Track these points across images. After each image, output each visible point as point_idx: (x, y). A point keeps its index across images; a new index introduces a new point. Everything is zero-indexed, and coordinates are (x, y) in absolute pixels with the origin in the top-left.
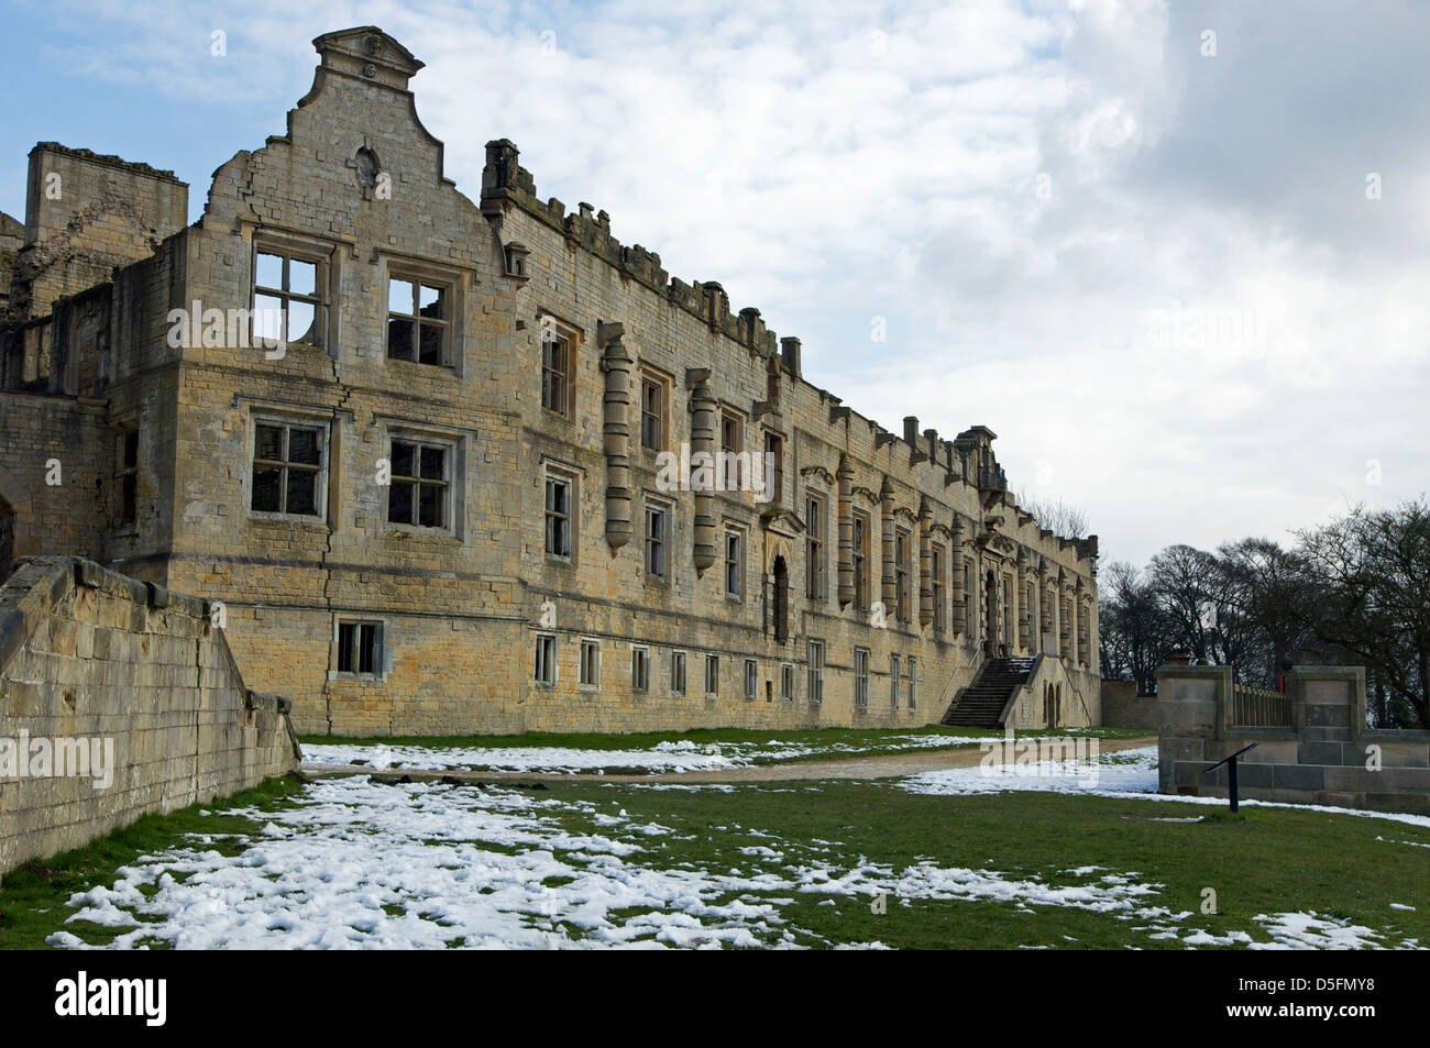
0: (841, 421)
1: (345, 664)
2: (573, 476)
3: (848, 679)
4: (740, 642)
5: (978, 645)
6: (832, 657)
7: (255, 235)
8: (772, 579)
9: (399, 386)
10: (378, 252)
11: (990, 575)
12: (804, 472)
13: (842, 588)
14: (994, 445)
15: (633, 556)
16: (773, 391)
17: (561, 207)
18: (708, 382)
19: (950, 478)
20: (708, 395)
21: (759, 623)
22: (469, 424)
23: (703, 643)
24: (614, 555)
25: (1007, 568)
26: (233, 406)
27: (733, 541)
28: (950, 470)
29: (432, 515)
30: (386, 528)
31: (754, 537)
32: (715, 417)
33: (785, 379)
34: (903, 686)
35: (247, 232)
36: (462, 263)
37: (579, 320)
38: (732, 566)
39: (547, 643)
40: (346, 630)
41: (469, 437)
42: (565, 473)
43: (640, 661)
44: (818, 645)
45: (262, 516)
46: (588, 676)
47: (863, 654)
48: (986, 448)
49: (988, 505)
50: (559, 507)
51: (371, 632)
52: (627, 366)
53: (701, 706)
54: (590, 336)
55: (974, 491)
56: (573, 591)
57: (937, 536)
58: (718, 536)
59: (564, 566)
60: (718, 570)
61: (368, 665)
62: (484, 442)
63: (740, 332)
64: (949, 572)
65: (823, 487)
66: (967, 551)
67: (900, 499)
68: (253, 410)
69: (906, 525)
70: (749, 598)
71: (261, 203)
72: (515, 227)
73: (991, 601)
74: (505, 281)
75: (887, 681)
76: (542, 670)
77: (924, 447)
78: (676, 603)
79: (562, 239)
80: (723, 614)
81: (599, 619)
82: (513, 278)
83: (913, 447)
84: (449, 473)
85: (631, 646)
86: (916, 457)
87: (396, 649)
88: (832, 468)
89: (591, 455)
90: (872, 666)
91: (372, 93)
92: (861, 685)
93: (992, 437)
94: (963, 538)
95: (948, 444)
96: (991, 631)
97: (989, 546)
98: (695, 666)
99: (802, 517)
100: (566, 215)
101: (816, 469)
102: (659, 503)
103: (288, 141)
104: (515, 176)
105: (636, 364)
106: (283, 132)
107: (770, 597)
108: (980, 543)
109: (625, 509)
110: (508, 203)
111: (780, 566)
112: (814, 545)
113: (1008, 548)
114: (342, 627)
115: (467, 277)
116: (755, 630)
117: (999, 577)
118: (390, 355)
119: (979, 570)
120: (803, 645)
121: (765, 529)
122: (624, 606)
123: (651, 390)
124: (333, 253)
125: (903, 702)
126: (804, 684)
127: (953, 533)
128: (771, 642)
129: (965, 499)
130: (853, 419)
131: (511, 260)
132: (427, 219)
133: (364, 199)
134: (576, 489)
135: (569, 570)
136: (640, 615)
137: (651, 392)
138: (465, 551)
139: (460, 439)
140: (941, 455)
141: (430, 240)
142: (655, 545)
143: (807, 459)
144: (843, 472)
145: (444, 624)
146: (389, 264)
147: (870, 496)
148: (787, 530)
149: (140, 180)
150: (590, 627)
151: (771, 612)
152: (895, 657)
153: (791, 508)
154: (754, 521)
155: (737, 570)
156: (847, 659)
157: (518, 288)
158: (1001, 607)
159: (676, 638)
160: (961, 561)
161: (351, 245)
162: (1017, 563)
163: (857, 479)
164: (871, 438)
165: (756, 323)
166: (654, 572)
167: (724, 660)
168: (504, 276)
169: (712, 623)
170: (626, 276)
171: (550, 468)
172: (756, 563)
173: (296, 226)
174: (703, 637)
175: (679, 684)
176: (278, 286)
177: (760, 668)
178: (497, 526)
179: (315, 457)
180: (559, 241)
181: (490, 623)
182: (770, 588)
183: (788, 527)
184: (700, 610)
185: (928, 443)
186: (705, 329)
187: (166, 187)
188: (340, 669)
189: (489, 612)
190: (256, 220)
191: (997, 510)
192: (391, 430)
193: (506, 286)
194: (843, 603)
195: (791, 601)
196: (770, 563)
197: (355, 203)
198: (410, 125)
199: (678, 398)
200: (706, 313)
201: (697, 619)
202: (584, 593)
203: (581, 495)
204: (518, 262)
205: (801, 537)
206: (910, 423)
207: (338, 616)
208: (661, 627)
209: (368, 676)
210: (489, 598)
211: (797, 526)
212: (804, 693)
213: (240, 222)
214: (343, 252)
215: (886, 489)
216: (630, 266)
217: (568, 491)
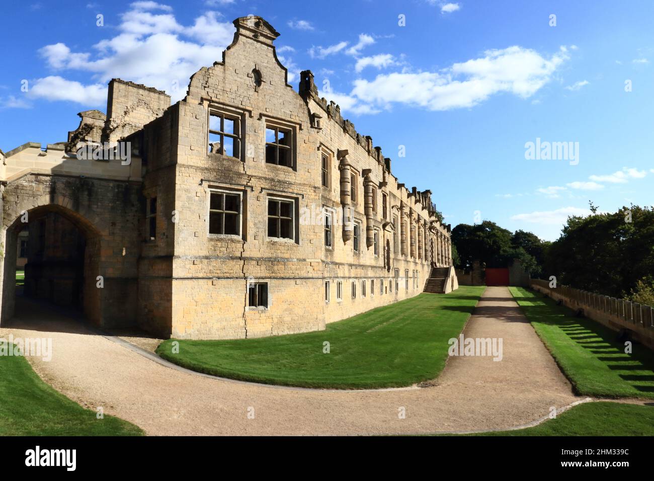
1: (252, 303)
4: (379, 273)
6: (400, 274)
7: (209, 106)
8: (386, 248)
9: (271, 175)
10: (261, 115)
12: (392, 208)
13: (401, 249)
15: (350, 244)
16: (384, 178)
17: (326, 101)
18: (370, 174)
19: (423, 208)
20: (369, 180)
21: (383, 265)
22: (300, 192)
23: (370, 275)
24: (345, 244)
25: (435, 237)
26: (200, 184)
27: (375, 234)
29: (286, 233)
30: (267, 239)
31: (381, 233)
32: (371, 188)
33: (387, 173)
34: (415, 281)
35: (206, 103)
36: (295, 121)
37: (332, 148)
38: (375, 244)
41: (300, 198)
43: (353, 286)
44: (397, 271)
45: (214, 236)
47: (407, 272)
50: (328, 226)
51: (263, 288)
52: (346, 168)
53: (370, 300)
54: (336, 155)
56: (334, 261)
59: (330, 250)
60: (372, 247)
61: (262, 302)
62: (306, 200)
63: (376, 155)
64: (424, 240)
65: (397, 213)
67: (414, 215)
68: (209, 186)
70: (380, 256)
71: (211, 91)
72: (312, 107)
73: (432, 248)
74: (312, 129)
78: (362, 261)
79: (327, 114)
80: (374, 263)
81: (342, 271)
82: (316, 128)
84: (292, 214)
85: (350, 280)
87: (273, 295)
88: (399, 206)
89: (337, 203)
90: (409, 275)
91: (258, 45)
92: (407, 282)
93: (430, 193)
100: (327, 105)
101: (395, 206)
102: (356, 222)
103: (223, 64)
104: (313, 86)
105: (350, 166)
107: (386, 254)
110: (310, 97)
113: (436, 230)
114: (251, 286)
115: (297, 127)
116: (382, 268)
118: (267, 161)
119: (429, 238)
120: (394, 271)
121: (384, 230)
122: (348, 264)
124: (242, 115)
126: (394, 285)
127: (424, 226)
128: (386, 271)
129: (426, 215)
131: (315, 120)
132: (281, 101)
133: (255, 91)
135: (332, 252)
136: (353, 267)
138: (299, 248)
139: (296, 199)
141: (282, 110)
142: (355, 239)
143: (393, 203)
144: (402, 208)
145: (293, 282)
146: (266, 121)
149: (152, 94)
150: (339, 275)
151: (386, 260)
154: (381, 227)
156: (404, 274)
157: (318, 132)
161: (250, 112)
162: (437, 235)
165: (380, 152)
166: (356, 249)
167: (375, 281)
168: (312, 127)
169: (372, 267)
170: (345, 131)
172: (382, 243)
173: (227, 102)
174: (370, 273)
176: (218, 130)
177: (384, 281)
178: (312, 237)
179: (237, 208)
181: (310, 280)
182: (386, 251)
184: (368, 263)
186: (367, 153)
187: (162, 97)
188: (250, 305)
189: (310, 275)
190: (209, 98)
192: (268, 195)
193: (313, 132)
194: (402, 255)
195: (391, 255)
196: (386, 242)
197: (252, 93)
198: (274, 59)
199: (360, 180)
200: (367, 147)
201: (368, 266)
202: (337, 261)
204: (317, 121)
207: (250, 281)
208: (359, 271)
209: (261, 308)
210: (310, 269)
212: (394, 289)
213: (202, 99)
214: (247, 114)
215: (411, 213)
216: (346, 128)
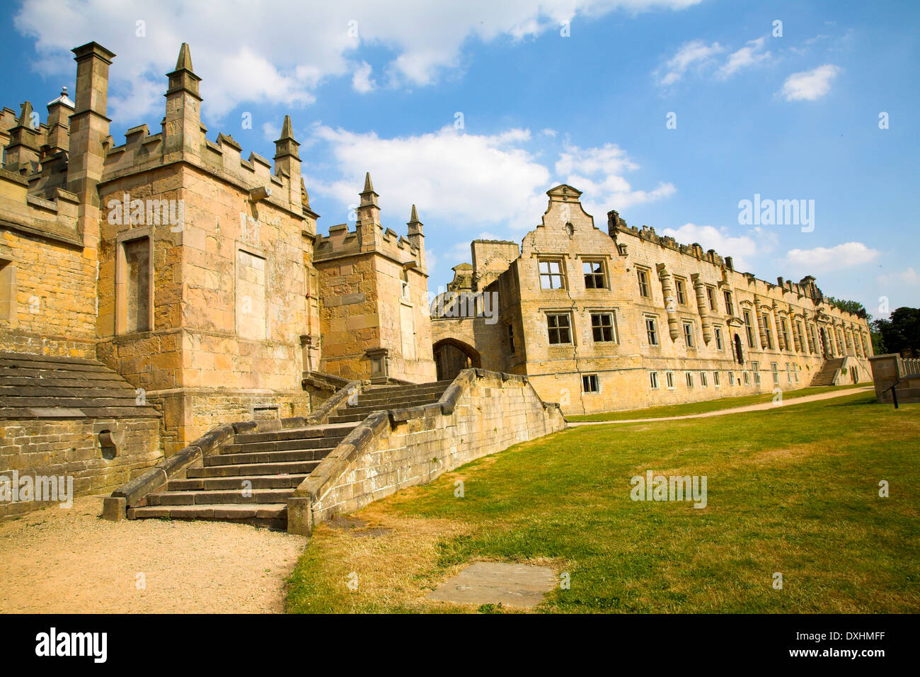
0: (752, 283)
1: (586, 390)
2: (655, 317)
3: (770, 374)
4: (726, 366)
5: (821, 355)
6: (762, 367)
7: (538, 257)
8: (734, 342)
9: (591, 297)
10: (577, 255)
11: (822, 329)
12: (741, 303)
13: (762, 342)
14: (815, 282)
15: (681, 340)
16: (725, 277)
17: (637, 228)
18: (699, 278)
19: (800, 297)
20: (700, 282)
21: (732, 359)
22: (616, 306)
23: (711, 368)
24: (674, 342)
25: (828, 326)
26: (539, 312)
27: (717, 331)
28: (799, 294)
29: (608, 337)
30: (593, 343)
31: (725, 329)
32: (704, 290)
33: (728, 272)
34: (792, 374)
35: (535, 256)
36: (605, 253)
37: (649, 265)
38: (719, 340)
39: (654, 375)
40: (585, 379)
41: (617, 310)
42: (652, 317)
43: (689, 377)
44: (756, 363)
45: (553, 345)
46: (670, 384)
47: (774, 365)
48: (812, 283)
49: (817, 304)
50: (652, 328)
51: (594, 378)
52: (668, 277)
53: (714, 390)
54: (654, 270)
55: (810, 300)
56: (660, 356)
57: (798, 318)
58: (711, 331)
59: (656, 348)
60: (713, 342)
61: (594, 389)
62: (622, 311)
63: (709, 258)
64: (804, 330)
65: (749, 307)
66: (811, 322)
67: (780, 307)
68: (545, 312)
69: (784, 316)
70: (727, 351)
71: (538, 247)
72: (622, 238)
73: (824, 339)
75: (786, 373)
76: (654, 384)
77: (787, 286)
78: (699, 355)
79: (639, 239)
80: (718, 357)
81: (671, 365)
82: (623, 255)
83: (783, 288)
84: (612, 323)
85: (685, 372)
86: (784, 291)
87: (602, 383)
88: (752, 300)
89: (661, 309)
90: (778, 368)
91: (567, 205)
92: (775, 375)
93: (814, 279)
94: (808, 318)
95: (797, 285)
96: (825, 350)
97: (820, 319)
98: (710, 377)
99: (743, 319)
100: (639, 231)
101: (745, 302)
102: (688, 322)
103: (543, 226)
104: (619, 221)
105: (672, 276)
106: (541, 223)
107: (735, 349)
108: (816, 319)
109: (675, 326)
110: (617, 230)
111: (737, 337)
112: (749, 328)
113: (828, 319)
114: (584, 378)
115: (608, 257)
116: (731, 361)
117: (826, 330)
118: (587, 287)
119: (816, 328)
120: (750, 364)
121: (729, 325)
122: (680, 359)
123: (679, 284)
124: (563, 258)
125: (793, 379)
126: (752, 378)
127: (804, 316)
128: (737, 364)
129: (807, 303)
130: (757, 281)
131: (621, 249)
132: (591, 241)
133: (570, 238)
134: (657, 321)
135: (658, 350)
136: (686, 361)
137: (679, 285)
138: (620, 347)
139: (613, 311)
140: (794, 289)
141: (594, 248)
142: (689, 337)
143: (742, 298)
144: (756, 301)
145: (617, 373)
146: (582, 258)
147: (768, 308)
148: (738, 324)
149: (503, 246)
150: (669, 367)
151: (736, 354)
152: (787, 364)
153: (738, 317)
154: (725, 323)
155: (721, 341)
156: (769, 367)
157: (625, 258)
158: (828, 341)
159: (701, 367)
160: (809, 325)
161: (568, 255)
162: (833, 323)
163: (761, 303)
164: (766, 287)
165: (714, 254)
166: (690, 345)
167: (720, 373)
168: (620, 255)
169: (713, 360)
170: (663, 247)
171: (646, 316)
172: (727, 338)
173: (550, 252)
174: (711, 366)
175: (704, 382)
176: (547, 272)
177: (734, 373)
178: (630, 338)
179: (567, 324)
180: (638, 240)
181: (633, 371)
182: (734, 346)
183: (737, 323)
184: (709, 356)
185: (788, 285)
186: (695, 260)
187: (512, 246)
188: (585, 392)
189: (631, 367)
190: (537, 252)
191: (821, 305)
192: (590, 311)
193: (621, 258)
194: (763, 347)
195: (743, 349)
196: (733, 337)
197: (568, 240)
198: (581, 212)
199: (689, 285)
200: (695, 254)
201: (707, 360)
202: (665, 356)
203: (659, 323)
204: (624, 250)
205: (744, 326)
206: (780, 280)
207: (582, 374)
208: (696, 365)
209: (594, 392)
210: (630, 362)
211: (741, 323)
212: (753, 381)
213: (533, 254)
214: (566, 257)
215: (774, 305)
216: (664, 244)
217: (654, 323)
